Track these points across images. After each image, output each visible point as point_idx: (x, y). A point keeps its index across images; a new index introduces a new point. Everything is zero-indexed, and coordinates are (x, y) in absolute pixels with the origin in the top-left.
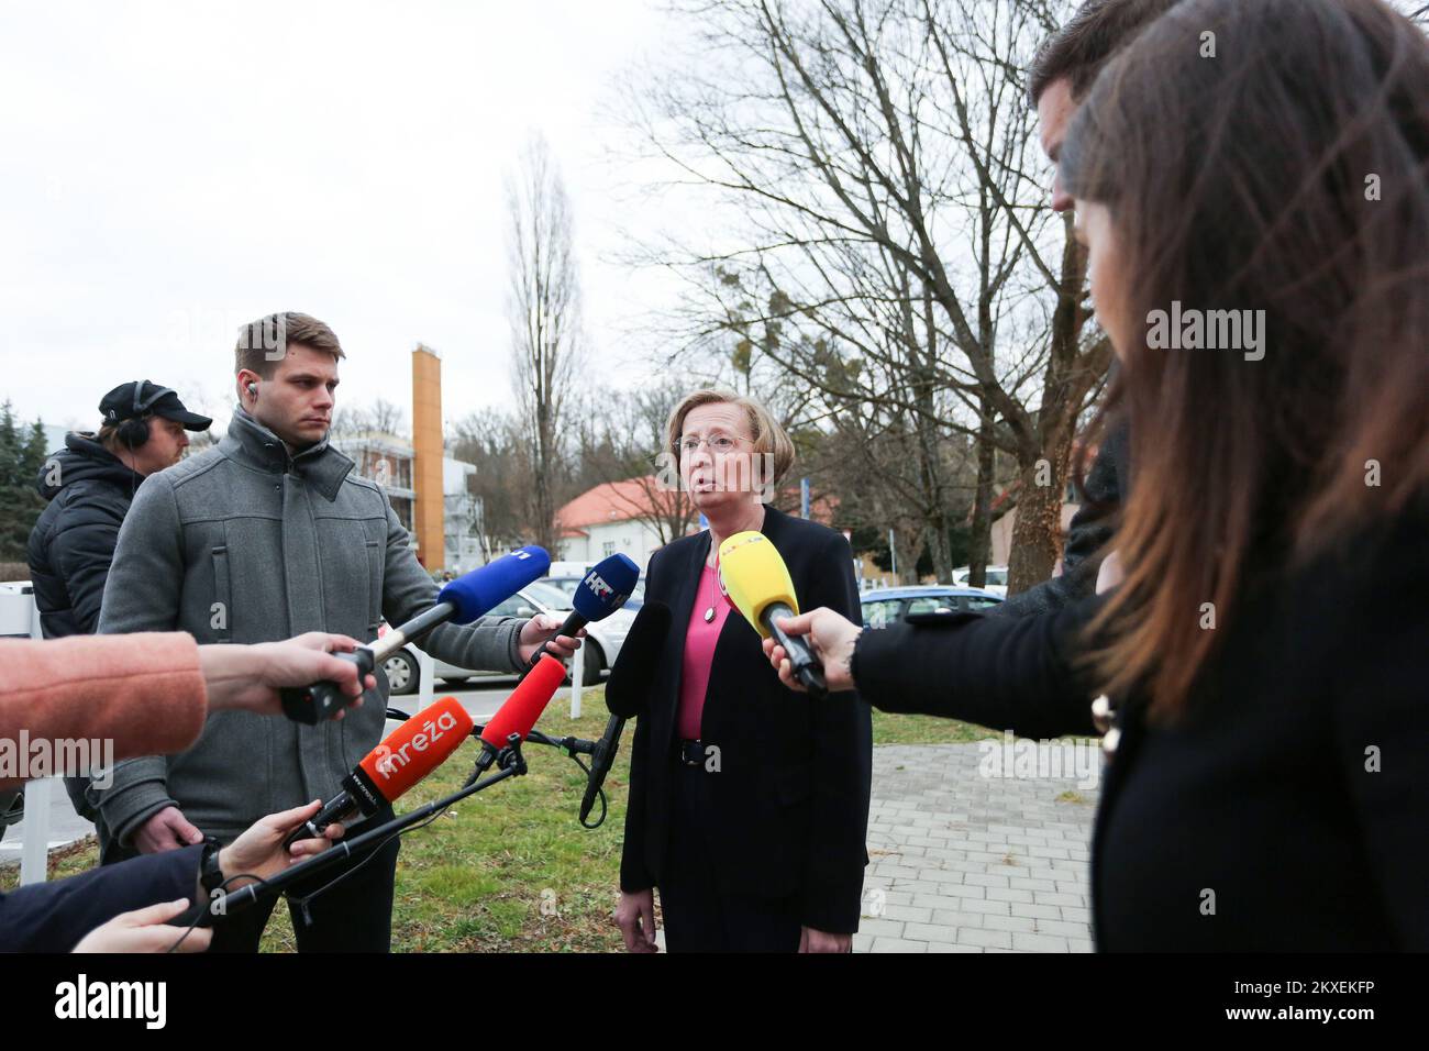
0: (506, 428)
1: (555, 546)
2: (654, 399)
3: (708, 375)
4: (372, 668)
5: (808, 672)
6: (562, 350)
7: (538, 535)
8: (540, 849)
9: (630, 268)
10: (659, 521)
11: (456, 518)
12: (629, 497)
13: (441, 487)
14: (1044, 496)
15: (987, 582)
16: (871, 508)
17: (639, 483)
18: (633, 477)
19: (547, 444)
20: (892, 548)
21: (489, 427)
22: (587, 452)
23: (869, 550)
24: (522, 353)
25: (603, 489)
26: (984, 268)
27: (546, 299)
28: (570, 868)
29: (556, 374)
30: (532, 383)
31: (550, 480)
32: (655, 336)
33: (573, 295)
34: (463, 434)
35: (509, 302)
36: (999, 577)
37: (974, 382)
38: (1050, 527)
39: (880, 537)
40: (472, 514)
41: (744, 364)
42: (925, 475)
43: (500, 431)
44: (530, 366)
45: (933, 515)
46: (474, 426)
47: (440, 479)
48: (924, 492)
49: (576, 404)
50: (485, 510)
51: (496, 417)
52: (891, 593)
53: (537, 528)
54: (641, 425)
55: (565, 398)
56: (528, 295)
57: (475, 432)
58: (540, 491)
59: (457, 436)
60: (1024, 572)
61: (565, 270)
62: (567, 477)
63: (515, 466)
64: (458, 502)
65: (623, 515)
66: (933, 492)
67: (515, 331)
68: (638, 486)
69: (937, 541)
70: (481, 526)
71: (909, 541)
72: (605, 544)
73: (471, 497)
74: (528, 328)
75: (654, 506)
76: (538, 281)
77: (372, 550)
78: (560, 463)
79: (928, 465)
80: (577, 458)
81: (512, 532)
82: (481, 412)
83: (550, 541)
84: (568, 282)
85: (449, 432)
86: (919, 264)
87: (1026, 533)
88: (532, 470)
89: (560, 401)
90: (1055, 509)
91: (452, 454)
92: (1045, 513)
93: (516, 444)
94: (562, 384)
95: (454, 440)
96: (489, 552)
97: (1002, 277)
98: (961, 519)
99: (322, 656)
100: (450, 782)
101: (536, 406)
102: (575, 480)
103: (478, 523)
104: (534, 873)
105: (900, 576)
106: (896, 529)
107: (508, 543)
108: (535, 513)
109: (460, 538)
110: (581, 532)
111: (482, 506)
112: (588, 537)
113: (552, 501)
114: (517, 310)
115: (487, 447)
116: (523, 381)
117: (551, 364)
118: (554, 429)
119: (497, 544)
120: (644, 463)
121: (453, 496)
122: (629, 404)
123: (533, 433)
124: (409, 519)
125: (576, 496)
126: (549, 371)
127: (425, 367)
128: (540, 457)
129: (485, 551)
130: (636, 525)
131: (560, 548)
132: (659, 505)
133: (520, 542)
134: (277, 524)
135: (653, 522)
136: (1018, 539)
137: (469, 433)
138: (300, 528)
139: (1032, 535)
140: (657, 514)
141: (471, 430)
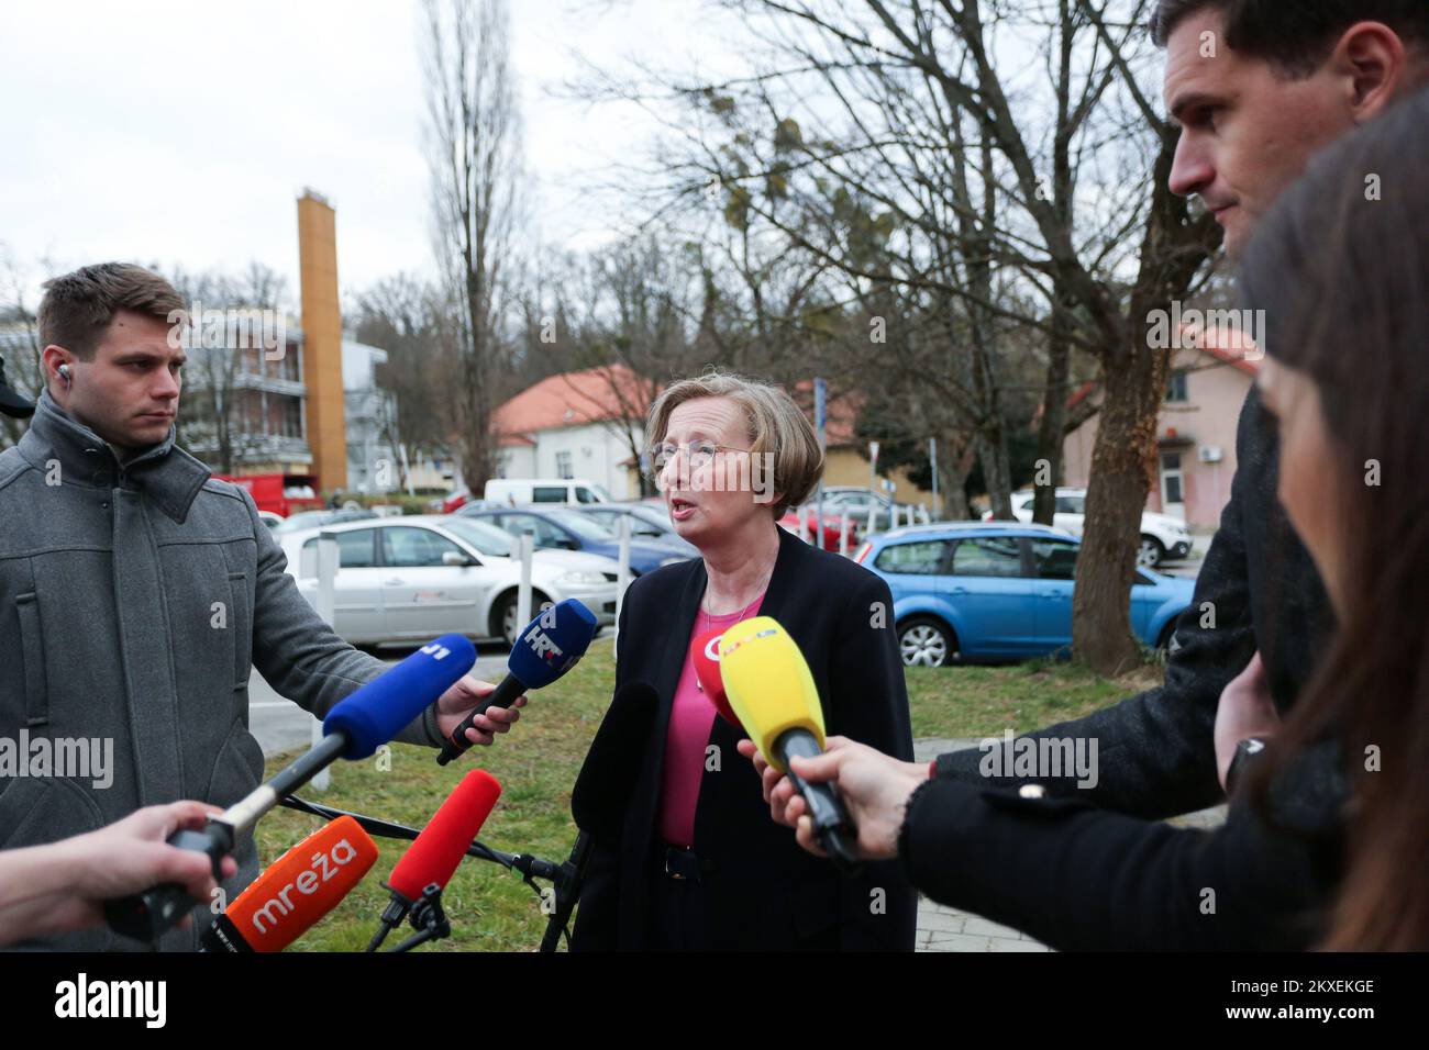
0: (426, 301)
1: (493, 458)
2: (621, 263)
3: (693, 233)
4: (232, 846)
5: (834, 838)
6: (499, 197)
7: (469, 443)
8: (474, 895)
9: (586, 103)
10: (628, 425)
11: (361, 421)
12: (589, 393)
13: (340, 379)
14: (1135, 410)
15: (1058, 508)
16: (907, 411)
17: (602, 375)
18: (593, 366)
19: (480, 323)
20: (933, 462)
21: (402, 299)
22: (532, 332)
23: (904, 463)
24: (445, 203)
25: (556, 383)
26: (1063, 94)
27: (476, 130)
28: (513, 920)
29: (490, 230)
30: (459, 243)
31: (484, 372)
32: (622, 196)
33: (511, 124)
34: (368, 309)
35: (426, 132)
36: (1072, 503)
37: (1046, 257)
38: (1141, 450)
39: (918, 448)
40: (382, 415)
41: (739, 219)
42: (978, 370)
43: (417, 305)
44: (455, 221)
45: (987, 426)
46: (382, 297)
47: (338, 369)
48: (976, 395)
49: (517, 269)
50: (399, 410)
51: (412, 287)
52: (931, 532)
53: (467, 435)
54: (603, 299)
55: (502, 263)
56: (451, 123)
57: (385, 306)
58: (472, 388)
59: (360, 311)
60: (1106, 510)
61: (500, 89)
62: (508, 368)
63: (438, 353)
64: (363, 400)
65: (581, 417)
66: (989, 396)
67: (435, 173)
68: (600, 381)
69: (992, 459)
70: (395, 432)
71: (955, 453)
72: (558, 455)
73: (381, 393)
74: (452, 171)
75: (622, 406)
76: (464, 105)
77: (237, 586)
78: (497, 349)
79: (982, 361)
80: (521, 343)
81: (436, 439)
82: (392, 280)
83: (486, 452)
84: (504, 106)
85: (348, 305)
86: (976, 98)
87: (1110, 458)
88: (461, 357)
89: (496, 266)
90: (1149, 427)
91: (354, 336)
92: (1135, 431)
93: (439, 321)
94: (498, 245)
95: (356, 316)
96: (406, 466)
97: (1086, 106)
98: (1025, 422)
99: (160, 849)
100: (356, 799)
101: (464, 274)
102: (517, 370)
103: (390, 427)
104: (466, 929)
105: (944, 497)
106: (939, 438)
107: (431, 452)
108: (466, 417)
109: (367, 448)
110: (526, 438)
111: (395, 405)
112: (535, 445)
113: (487, 400)
114: (436, 144)
115: (400, 326)
116: (446, 241)
117: (483, 218)
118: (489, 304)
119: (415, 454)
120: (608, 347)
121: (357, 392)
122: (588, 269)
123: (462, 311)
124: (298, 422)
125: (520, 391)
126: (481, 226)
127: (315, 219)
128: (470, 339)
129: (399, 463)
130: (599, 430)
131: (499, 460)
132: (629, 403)
133: (445, 452)
134: (106, 558)
135: (620, 424)
136: (1100, 467)
137: (375, 307)
138: (139, 560)
139: (1118, 461)
140: (626, 417)
141: (379, 302)
